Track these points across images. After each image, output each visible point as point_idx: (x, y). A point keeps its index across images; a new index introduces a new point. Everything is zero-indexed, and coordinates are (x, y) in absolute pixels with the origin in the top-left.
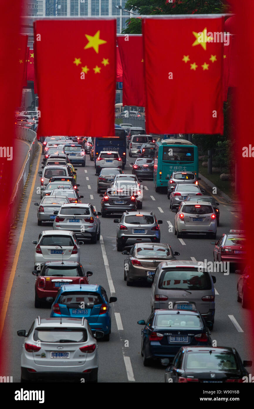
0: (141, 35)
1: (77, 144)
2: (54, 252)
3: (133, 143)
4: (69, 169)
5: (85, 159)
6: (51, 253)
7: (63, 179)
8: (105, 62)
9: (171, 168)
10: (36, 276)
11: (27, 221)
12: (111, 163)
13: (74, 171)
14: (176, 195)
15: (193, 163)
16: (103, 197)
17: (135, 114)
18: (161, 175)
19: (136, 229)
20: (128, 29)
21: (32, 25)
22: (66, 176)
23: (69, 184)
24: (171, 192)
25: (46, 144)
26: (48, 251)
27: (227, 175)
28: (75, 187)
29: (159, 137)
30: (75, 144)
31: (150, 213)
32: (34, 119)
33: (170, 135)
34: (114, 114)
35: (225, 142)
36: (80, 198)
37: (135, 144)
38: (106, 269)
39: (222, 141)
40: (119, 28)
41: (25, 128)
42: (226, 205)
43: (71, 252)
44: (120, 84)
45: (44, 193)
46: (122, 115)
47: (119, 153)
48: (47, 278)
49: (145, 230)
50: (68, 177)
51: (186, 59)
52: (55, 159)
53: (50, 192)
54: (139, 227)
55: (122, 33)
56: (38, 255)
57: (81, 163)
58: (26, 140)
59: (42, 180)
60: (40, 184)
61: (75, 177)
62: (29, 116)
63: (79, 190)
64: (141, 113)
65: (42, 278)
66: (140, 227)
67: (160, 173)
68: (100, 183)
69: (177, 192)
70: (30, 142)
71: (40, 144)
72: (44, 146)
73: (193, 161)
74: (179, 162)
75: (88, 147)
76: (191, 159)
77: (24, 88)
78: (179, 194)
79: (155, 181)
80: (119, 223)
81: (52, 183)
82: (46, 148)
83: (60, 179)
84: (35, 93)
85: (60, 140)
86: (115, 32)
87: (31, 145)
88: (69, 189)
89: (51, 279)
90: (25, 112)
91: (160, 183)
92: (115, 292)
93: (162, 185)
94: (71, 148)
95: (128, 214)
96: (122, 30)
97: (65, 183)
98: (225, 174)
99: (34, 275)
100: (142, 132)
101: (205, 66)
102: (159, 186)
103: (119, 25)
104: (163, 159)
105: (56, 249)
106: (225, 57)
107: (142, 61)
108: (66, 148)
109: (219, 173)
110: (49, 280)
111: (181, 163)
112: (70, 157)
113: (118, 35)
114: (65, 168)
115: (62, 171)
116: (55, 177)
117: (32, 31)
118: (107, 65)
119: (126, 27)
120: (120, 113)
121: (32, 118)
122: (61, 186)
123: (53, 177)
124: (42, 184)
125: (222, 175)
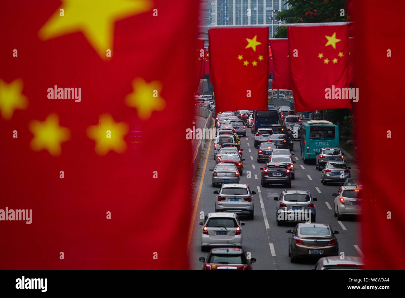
0: (287, 38)
1: (240, 120)
2: (219, 233)
3: (286, 123)
4: (235, 137)
5: (246, 132)
6: (217, 234)
7: (231, 145)
8: (261, 58)
9: (317, 143)
10: (203, 262)
11: (205, 176)
12: (267, 138)
13: (238, 139)
14: (327, 171)
15: (334, 139)
16: (263, 170)
17: (283, 96)
18: (308, 150)
19: (294, 206)
20: (277, 34)
21: (207, 32)
22: (233, 143)
23: (235, 150)
24: (322, 169)
25: (218, 119)
26: (213, 232)
27: (351, 141)
28: (240, 151)
29: (301, 114)
30: (239, 120)
31: (306, 192)
32: (209, 101)
33: (309, 112)
34: (267, 97)
35: (349, 117)
36: (242, 160)
37: (288, 124)
38: (263, 211)
39: (348, 116)
40: (271, 34)
41: (203, 107)
42: (351, 163)
43: (235, 233)
44: (272, 75)
45: (217, 156)
46: (274, 98)
47: (273, 129)
48: (213, 266)
49: (302, 207)
50: (234, 144)
51: (321, 56)
52: (224, 130)
53: (221, 155)
54: (296, 204)
55: (273, 37)
56: (205, 236)
57: (243, 134)
58: (203, 117)
59: (215, 146)
60: (214, 149)
61: (239, 143)
62: (206, 99)
63: (242, 154)
64: (288, 96)
65: (208, 265)
66: (298, 204)
67: (308, 148)
68: (260, 155)
69: (328, 169)
70: (206, 118)
71: (214, 120)
72: (217, 121)
73: (335, 137)
74: (323, 138)
75: (250, 122)
76: (333, 136)
77: (202, 79)
78: (330, 171)
79: (303, 153)
80: (278, 200)
81: (223, 149)
82: (218, 122)
83: (228, 146)
84: (210, 82)
85: (228, 116)
86: (268, 37)
87: (207, 120)
88: (235, 154)
89: (217, 266)
90: (203, 96)
91: (308, 156)
92: (269, 228)
93: (309, 157)
94: (235, 123)
95: (286, 192)
96: (273, 35)
97: (231, 149)
98: (350, 140)
99: (201, 261)
100: (292, 113)
101: (335, 61)
102: (307, 158)
103: (271, 31)
104: (310, 136)
105: (222, 230)
106: (350, 53)
107: (288, 57)
108: (232, 123)
109: (346, 140)
110: (215, 267)
111: (324, 140)
112: (237, 130)
113: (270, 38)
114: (232, 136)
115: (230, 139)
116: (225, 144)
117: (208, 37)
118: (262, 60)
119: (276, 33)
120: (272, 96)
121: (208, 100)
122: (228, 152)
123: (224, 144)
124: (215, 149)
125: (348, 141)
